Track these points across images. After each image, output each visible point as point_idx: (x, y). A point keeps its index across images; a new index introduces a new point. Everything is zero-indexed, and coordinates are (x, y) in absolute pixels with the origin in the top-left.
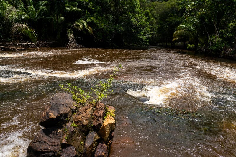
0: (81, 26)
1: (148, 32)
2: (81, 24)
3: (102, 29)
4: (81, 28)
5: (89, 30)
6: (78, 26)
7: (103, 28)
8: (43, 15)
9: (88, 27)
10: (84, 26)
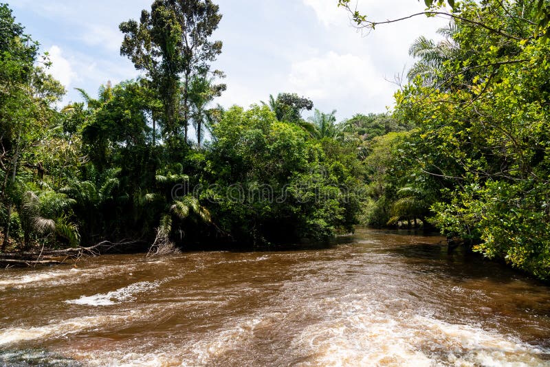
0: (185, 210)
1: (333, 209)
2: (186, 205)
3: (229, 212)
4: (186, 212)
5: (205, 215)
6: (179, 208)
7: (232, 210)
8: (111, 195)
9: (202, 210)
10: (191, 208)
